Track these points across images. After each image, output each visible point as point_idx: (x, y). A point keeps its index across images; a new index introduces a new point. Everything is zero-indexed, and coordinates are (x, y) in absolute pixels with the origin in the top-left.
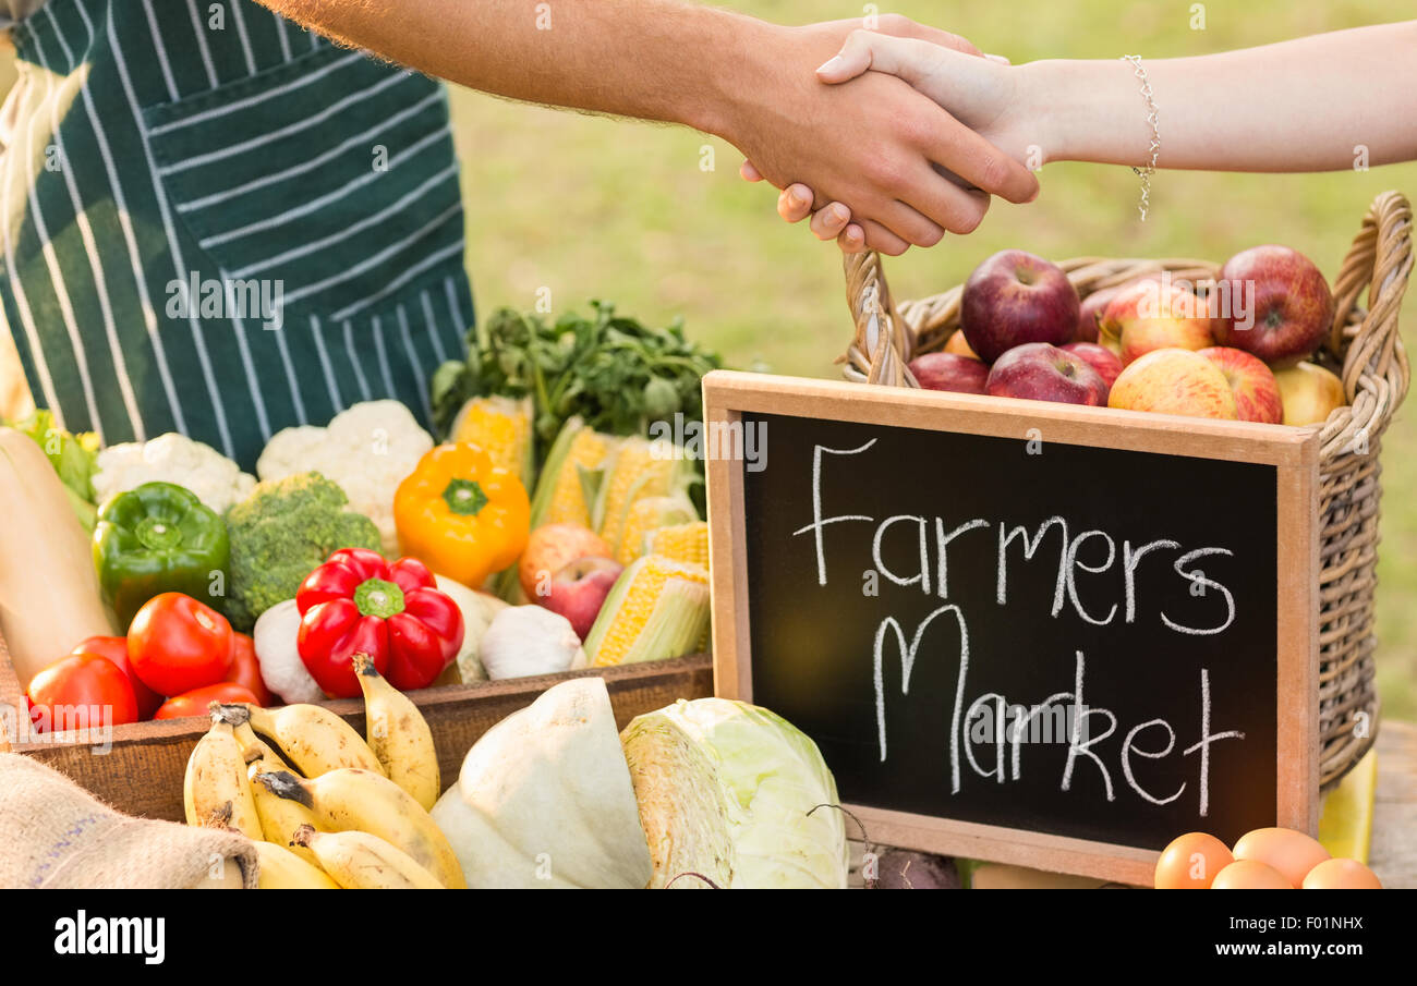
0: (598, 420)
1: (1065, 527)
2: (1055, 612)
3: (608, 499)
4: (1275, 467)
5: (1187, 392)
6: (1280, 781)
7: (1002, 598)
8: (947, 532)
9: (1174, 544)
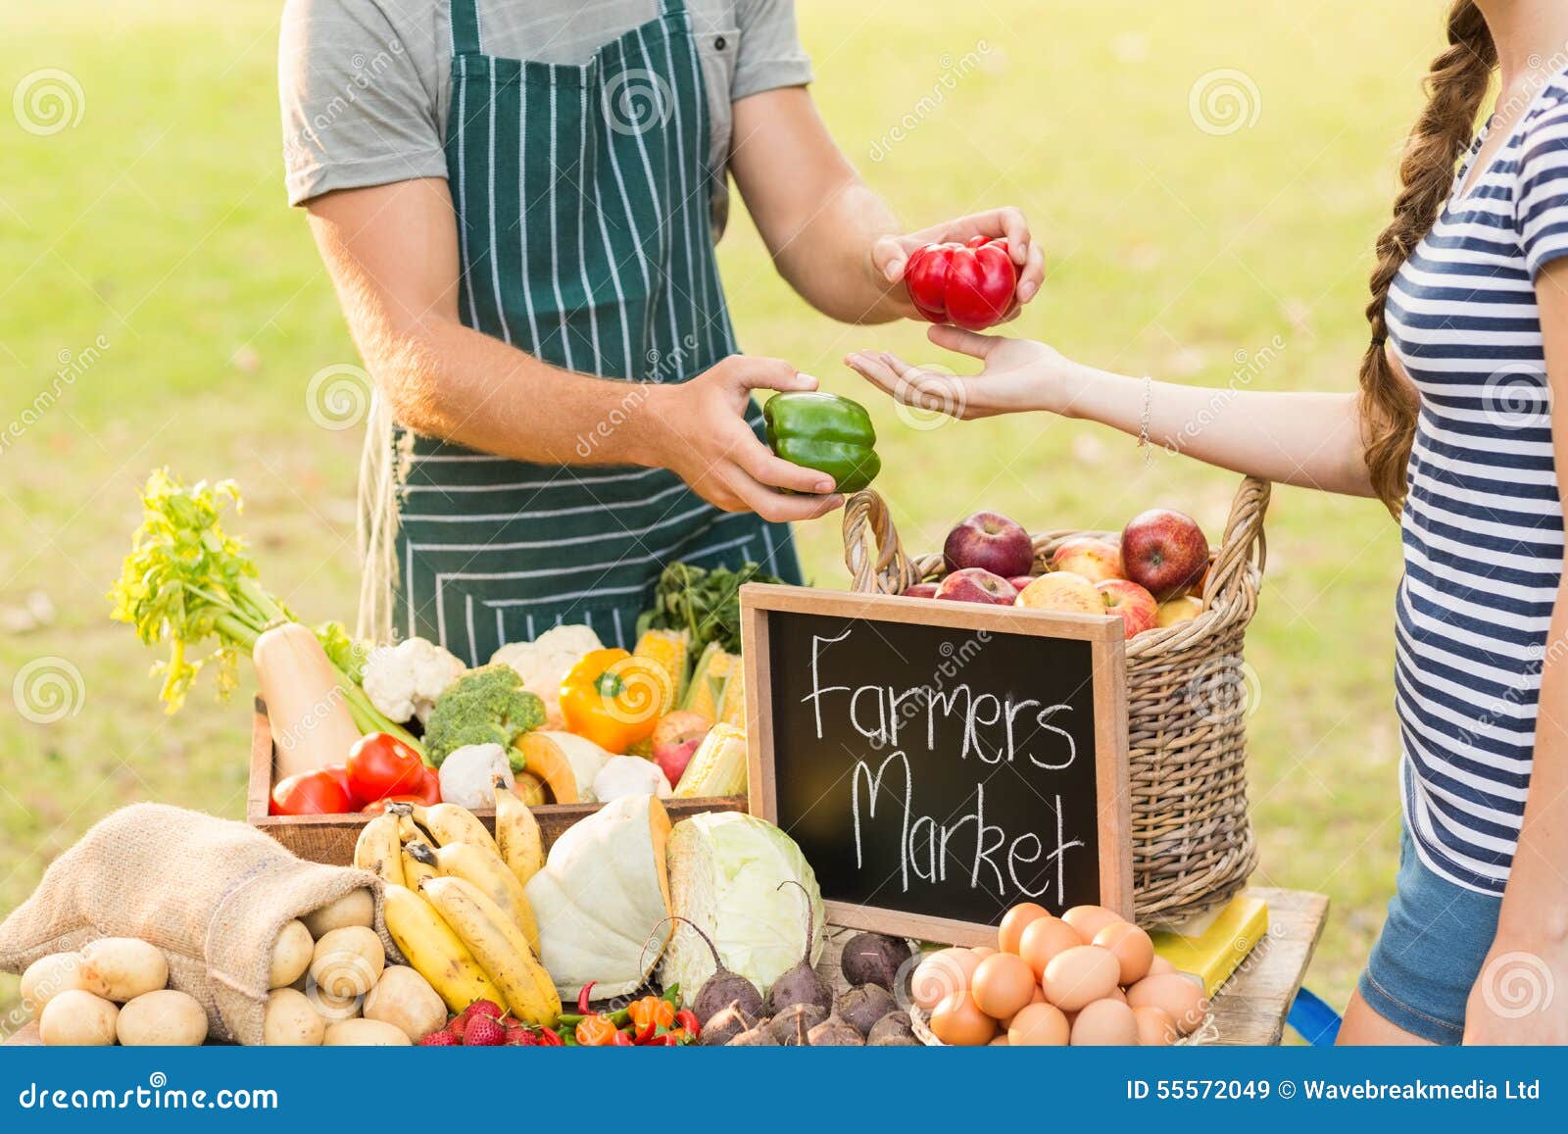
0: (728, 645)
1: (969, 692)
2: (964, 755)
3: (727, 698)
4: (1090, 642)
5: (1061, 599)
6: (1101, 874)
7: (931, 745)
8: (896, 697)
9: (1035, 703)
